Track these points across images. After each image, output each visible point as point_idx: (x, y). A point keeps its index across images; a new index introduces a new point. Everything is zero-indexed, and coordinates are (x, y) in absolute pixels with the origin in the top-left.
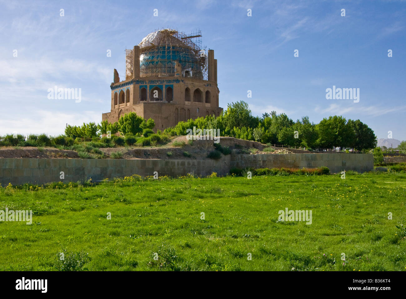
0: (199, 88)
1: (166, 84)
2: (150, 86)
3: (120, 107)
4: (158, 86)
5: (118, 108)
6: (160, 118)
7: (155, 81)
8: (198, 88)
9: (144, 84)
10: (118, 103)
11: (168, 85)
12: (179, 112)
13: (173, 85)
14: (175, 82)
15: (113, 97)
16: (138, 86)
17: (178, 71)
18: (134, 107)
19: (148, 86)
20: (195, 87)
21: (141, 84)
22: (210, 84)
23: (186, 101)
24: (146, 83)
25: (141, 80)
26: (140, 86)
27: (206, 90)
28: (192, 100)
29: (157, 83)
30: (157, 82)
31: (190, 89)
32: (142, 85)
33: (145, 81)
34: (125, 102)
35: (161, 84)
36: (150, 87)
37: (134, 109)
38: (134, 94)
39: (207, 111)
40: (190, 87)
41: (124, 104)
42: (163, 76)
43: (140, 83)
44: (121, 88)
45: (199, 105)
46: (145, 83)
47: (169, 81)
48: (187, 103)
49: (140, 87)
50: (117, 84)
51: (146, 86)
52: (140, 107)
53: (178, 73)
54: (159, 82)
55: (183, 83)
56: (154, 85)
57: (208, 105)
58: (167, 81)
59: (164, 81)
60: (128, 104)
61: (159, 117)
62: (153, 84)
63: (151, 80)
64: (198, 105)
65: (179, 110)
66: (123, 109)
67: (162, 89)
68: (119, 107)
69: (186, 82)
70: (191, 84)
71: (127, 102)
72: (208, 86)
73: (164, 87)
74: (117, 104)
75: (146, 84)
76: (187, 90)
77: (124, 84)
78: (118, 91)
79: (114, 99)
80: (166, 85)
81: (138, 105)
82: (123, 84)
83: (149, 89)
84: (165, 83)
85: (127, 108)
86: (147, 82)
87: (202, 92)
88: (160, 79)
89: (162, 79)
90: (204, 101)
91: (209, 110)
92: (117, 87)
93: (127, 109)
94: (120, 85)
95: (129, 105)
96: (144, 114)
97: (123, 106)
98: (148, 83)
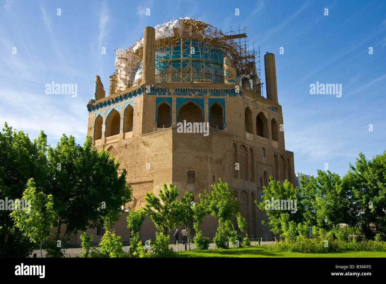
0: (263, 112)
1: (211, 97)
2: (178, 100)
3: (107, 143)
4: (193, 99)
5: (103, 143)
6: (209, 159)
7: (189, 90)
8: (261, 112)
9: (167, 96)
10: (103, 135)
11: (214, 99)
12: (239, 152)
13: (223, 100)
14: (228, 95)
15: (93, 125)
16: (152, 99)
17: (232, 76)
18: (145, 138)
19: (174, 99)
20: (257, 108)
21: (159, 95)
22: (276, 108)
23: (246, 132)
24: (169, 94)
25: (160, 87)
26: (157, 98)
27: (271, 118)
28: (255, 131)
29: (193, 95)
30: (191, 93)
31: (251, 111)
32: (162, 96)
33: (169, 90)
34: (121, 131)
35: (200, 97)
36: (177, 102)
37: (143, 142)
38: (144, 113)
39: (275, 155)
40: (251, 107)
41: (120, 135)
42: (204, 82)
43: (157, 94)
44: (113, 106)
45: (264, 143)
46: (167, 93)
47: (216, 92)
48: (248, 135)
49: (158, 100)
50: (102, 100)
51: (170, 100)
52: (161, 137)
53: (232, 78)
54: (197, 93)
55: (241, 98)
56: (187, 99)
57: (275, 144)
58: (212, 92)
59: (205, 92)
60: (129, 135)
61: (206, 158)
62: (186, 95)
63: (180, 88)
64: (262, 142)
65: (239, 147)
66: (115, 146)
67: (204, 106)
68: (105, 142)
69: (247, 97)
70: (251, 102)
71: (125, 131)
72: (273, 110)
73: (206, 101)
74: (100, 137)
75: (170, 96)
76: (248, 111)
77: (121, 97)
78: (104, 112)
79: (93, 129)
80: (209, 99)
81: (155, 135)
82: (116, 99)
83: (177, 106)
84: (208, 95)
85: (124, 142)
86: (172, 91)
87: (266, 120)
88: (197, 87)
89: (200, 87)
90: (271, 137)
91: (277, 153)
92: (101, 105)
93: (126, 145)
94: (109, 101)
95: (131, 136)
96: (173, 152)
97: (114, 140)
98: (174, 95)
